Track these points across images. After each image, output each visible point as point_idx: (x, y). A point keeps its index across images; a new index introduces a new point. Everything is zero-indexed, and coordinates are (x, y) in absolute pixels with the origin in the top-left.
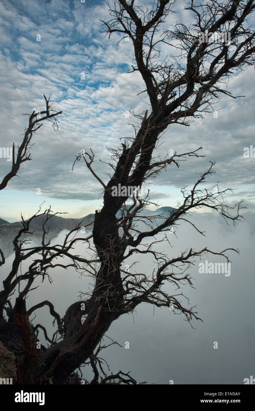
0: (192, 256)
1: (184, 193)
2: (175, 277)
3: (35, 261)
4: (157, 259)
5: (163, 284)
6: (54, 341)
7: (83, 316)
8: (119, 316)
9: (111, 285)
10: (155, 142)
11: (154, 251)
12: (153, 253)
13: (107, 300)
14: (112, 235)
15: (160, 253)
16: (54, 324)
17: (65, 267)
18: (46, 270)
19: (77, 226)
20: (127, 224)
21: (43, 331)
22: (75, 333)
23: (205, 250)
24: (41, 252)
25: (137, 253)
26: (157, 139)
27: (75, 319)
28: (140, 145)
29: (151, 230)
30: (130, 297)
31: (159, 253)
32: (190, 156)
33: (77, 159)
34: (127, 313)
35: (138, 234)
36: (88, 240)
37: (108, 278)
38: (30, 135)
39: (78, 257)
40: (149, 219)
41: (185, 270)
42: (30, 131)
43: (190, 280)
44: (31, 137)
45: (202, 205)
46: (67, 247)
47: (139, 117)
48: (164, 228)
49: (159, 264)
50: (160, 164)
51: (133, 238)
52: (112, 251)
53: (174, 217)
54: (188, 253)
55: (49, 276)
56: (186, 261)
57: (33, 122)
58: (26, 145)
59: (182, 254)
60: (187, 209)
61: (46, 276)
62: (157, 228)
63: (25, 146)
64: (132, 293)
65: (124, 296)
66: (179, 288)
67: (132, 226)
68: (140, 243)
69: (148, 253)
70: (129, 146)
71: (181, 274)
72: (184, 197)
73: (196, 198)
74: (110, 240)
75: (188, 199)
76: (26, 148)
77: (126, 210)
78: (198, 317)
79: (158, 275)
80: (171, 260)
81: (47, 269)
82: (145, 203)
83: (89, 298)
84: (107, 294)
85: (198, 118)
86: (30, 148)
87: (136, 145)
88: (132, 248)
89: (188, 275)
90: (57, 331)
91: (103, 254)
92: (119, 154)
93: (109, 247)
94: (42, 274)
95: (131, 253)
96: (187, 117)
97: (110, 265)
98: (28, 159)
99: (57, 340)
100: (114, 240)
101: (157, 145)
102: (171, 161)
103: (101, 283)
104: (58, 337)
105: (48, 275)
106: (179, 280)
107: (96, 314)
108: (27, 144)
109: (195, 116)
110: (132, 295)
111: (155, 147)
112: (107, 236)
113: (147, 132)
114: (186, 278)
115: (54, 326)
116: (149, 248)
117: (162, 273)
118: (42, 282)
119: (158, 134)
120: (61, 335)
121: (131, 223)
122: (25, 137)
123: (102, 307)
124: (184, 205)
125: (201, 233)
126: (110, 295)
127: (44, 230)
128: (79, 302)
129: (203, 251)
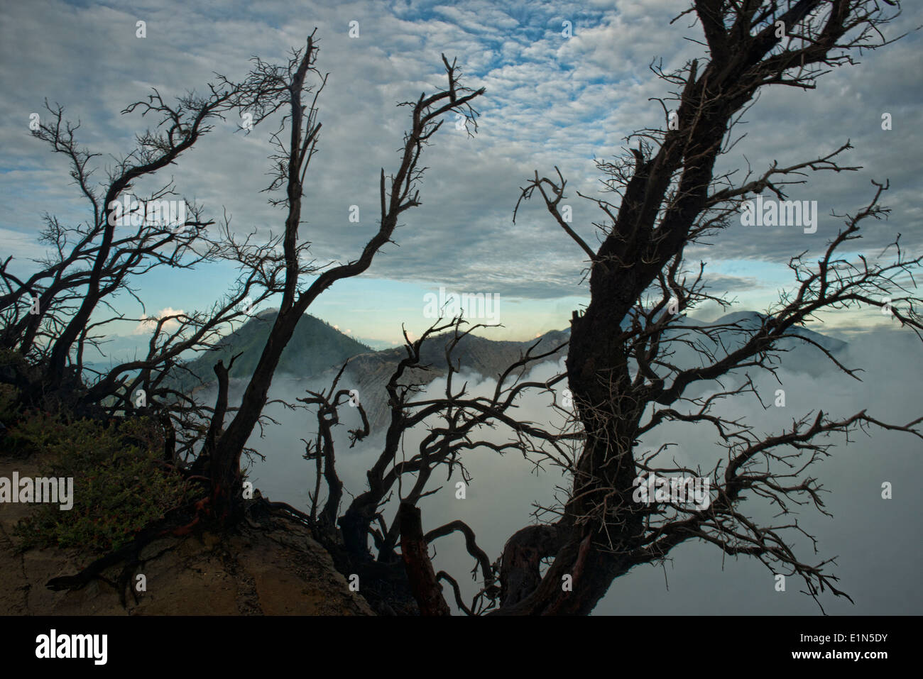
0: (825, 433)
1: (798, 270)
2: (776, 484)
3: (433, 431)
4: (726, 438)
5: (743, 498)
6: (476, 612)
7: (544, 560)
8: (630, 567)
9: (614, 491)
10: (721, 137)
11: (717, 417)
12: (716, 421)
13: (604, 523)
14: (613, 370)
15: (734, 423)
16: (475, 574)
17: (498, 449)
18: (457, 454)
19: (524, 355)
20: (647, 348)
21: (452, 587)
22: (526, 596)
23: (861, 416)
24: (445, 412)
25: (673, 419)
26: (725, 129)
27: (525, 564)
28: (683, 146)
29: (708, 364)
30: (659, 522)
31: (732, 421)
32: (815, 169)
33: (524, 195)
34: (649, 564)
35: (674, 375)
36: (552, 387)
37: (605, 472)
38: (415, 149)
39: (529, 426)
40: (707, 334)
41: (804, 468)
42: (415, 139)
43: (816, 493)
44: (418, 153)
45: (851, 300)
46: (501, 403)
47: (676, 80)
48: (745, 359)
49: (733, 449)
50: (733, 196)
51: (661, 383)
52: (616, 409)
53: (770, 332)
54: (812, 423)
55: (462, 468)
56: (805, 444)
57: (421, 118)
58: (408, 171)
59: (796, 426)
60: (808, 311)
61: (456, 467)
62: (724, 360)
63: (407, 175)
64: (665, 512)
65: (645, 519)
66: (786, 512)
67: (658, 355)
68: (682, 396)
69: (702, 421)
70: (650, 154)
71: (793, 476)
72: (798, 280)
73: (832, 282)
74: (610, 382)
75: (811, 285)
76: (408, 178)
77: (644, 315)
78: (840, 590)
79: (729, 477)
80: (763, 439)
81: (459, 451)
82: (692, 296)
83: (556, 521)
84: (602, 510)
85: (840, 64)
86: (416, 178)
87: (673, 146)
88: (660, 407)
89: (810, 482)
90: (482, 591)
91: (593, 416)
92: (627, 175)
93: (609, 398)
94: (448, 461)
95: (657, 419)
96: (808, 67)
97: (611, 442)
98: (413, 203)
99: (482, 610)
100: (618, 382)
101: (726, 145)
102: (763, 186)
103: (590, 483)
104: (485, 606)
105: (461, 464)
106: (785, 491)
107: (575, 554)
108: (411, 170)
109: (830, 61)
110: (664, 518)
111: (720, 149)
112: (602, 374)
113: (700, 112)
114: (804, 487)
115: (475, 580)
116: (705, 407)
117: (739, 472)
118: (448, 480)
119: (730, 116)
120: (491, 601)
121: (657, 347)
122: (405, 154)
123: (591, 539)
124: (800, 301)
125: (849, 372)
126: (611, 512)
127: (450, 365)
128: (534, 527)
129: (854, 419)
